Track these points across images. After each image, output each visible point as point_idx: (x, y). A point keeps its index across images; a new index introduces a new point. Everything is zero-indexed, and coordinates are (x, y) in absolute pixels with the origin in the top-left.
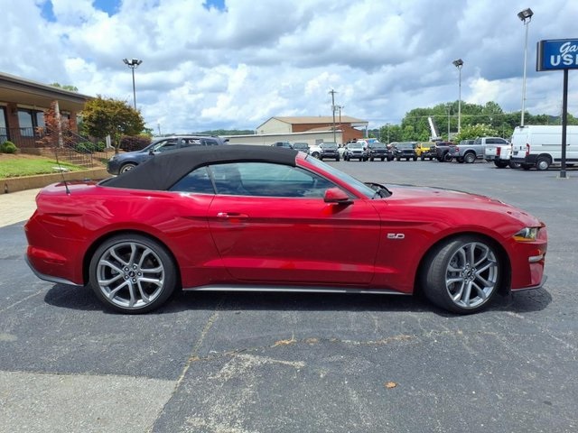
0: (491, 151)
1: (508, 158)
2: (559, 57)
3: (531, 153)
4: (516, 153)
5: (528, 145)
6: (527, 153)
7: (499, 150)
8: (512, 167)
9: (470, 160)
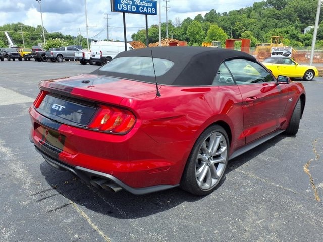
0: (78, 54)
1: (89, 59)
2: (121, 5)
3: (103, 56)
4: (94, 56)
5: (101, 52)
6: (101, 56)
7: (84, 54)
8: (91, 64)
9: (60, 60)
